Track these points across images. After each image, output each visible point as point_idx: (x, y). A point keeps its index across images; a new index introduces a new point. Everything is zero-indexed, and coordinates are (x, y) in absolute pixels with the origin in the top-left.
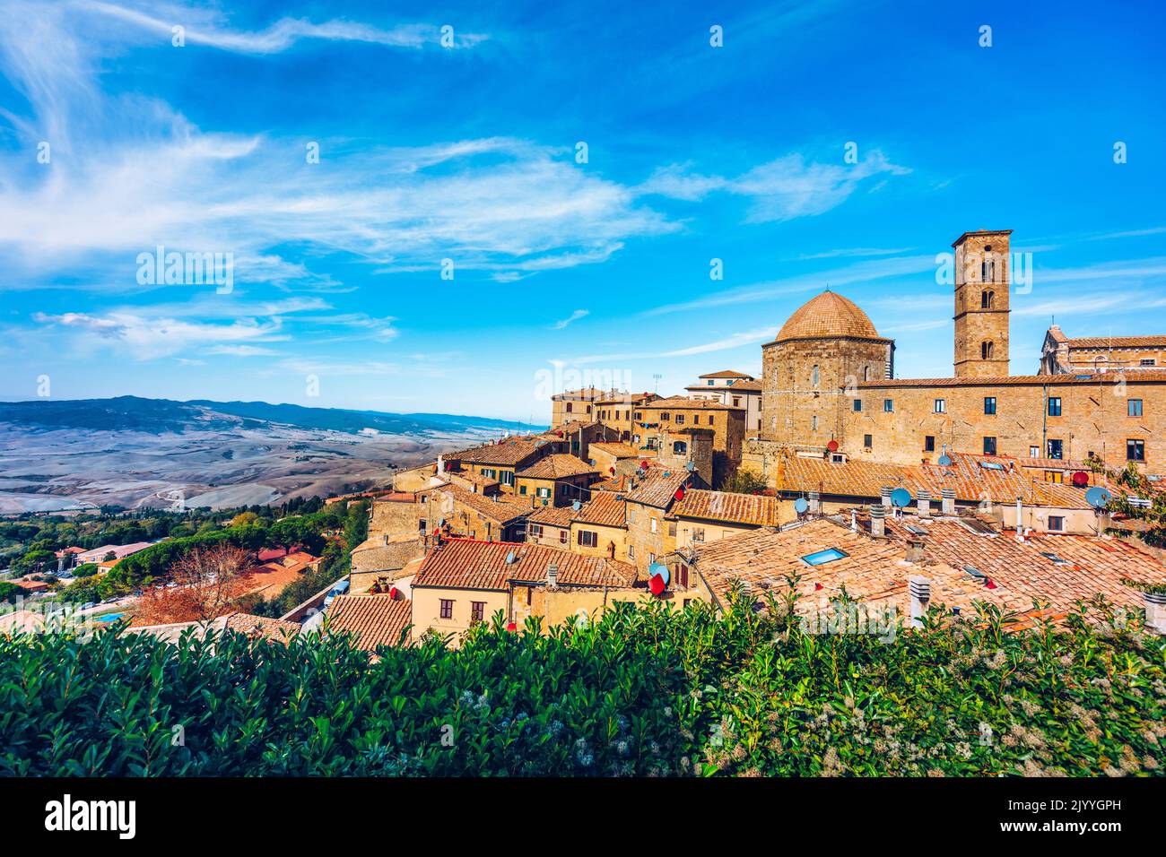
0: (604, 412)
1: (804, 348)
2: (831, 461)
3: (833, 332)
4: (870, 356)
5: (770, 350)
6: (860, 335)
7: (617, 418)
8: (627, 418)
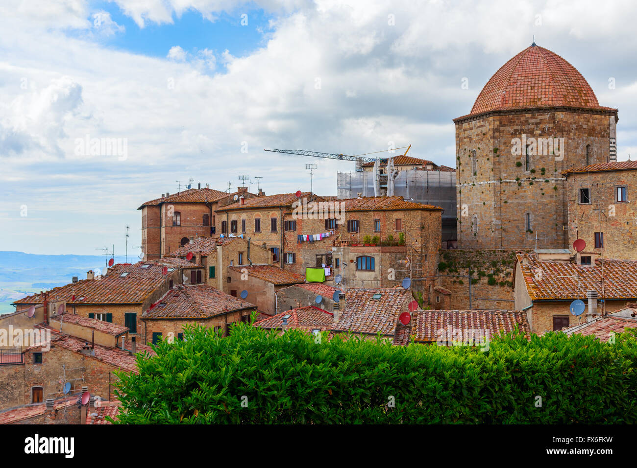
0: (234, 223)
1: (511, 123)
2: (579, 263)
3: (547, 100)
4: (592, 132)
5: (465, 125)
6: (578, 105)
7: (258, 228)
8: (274, 228)
